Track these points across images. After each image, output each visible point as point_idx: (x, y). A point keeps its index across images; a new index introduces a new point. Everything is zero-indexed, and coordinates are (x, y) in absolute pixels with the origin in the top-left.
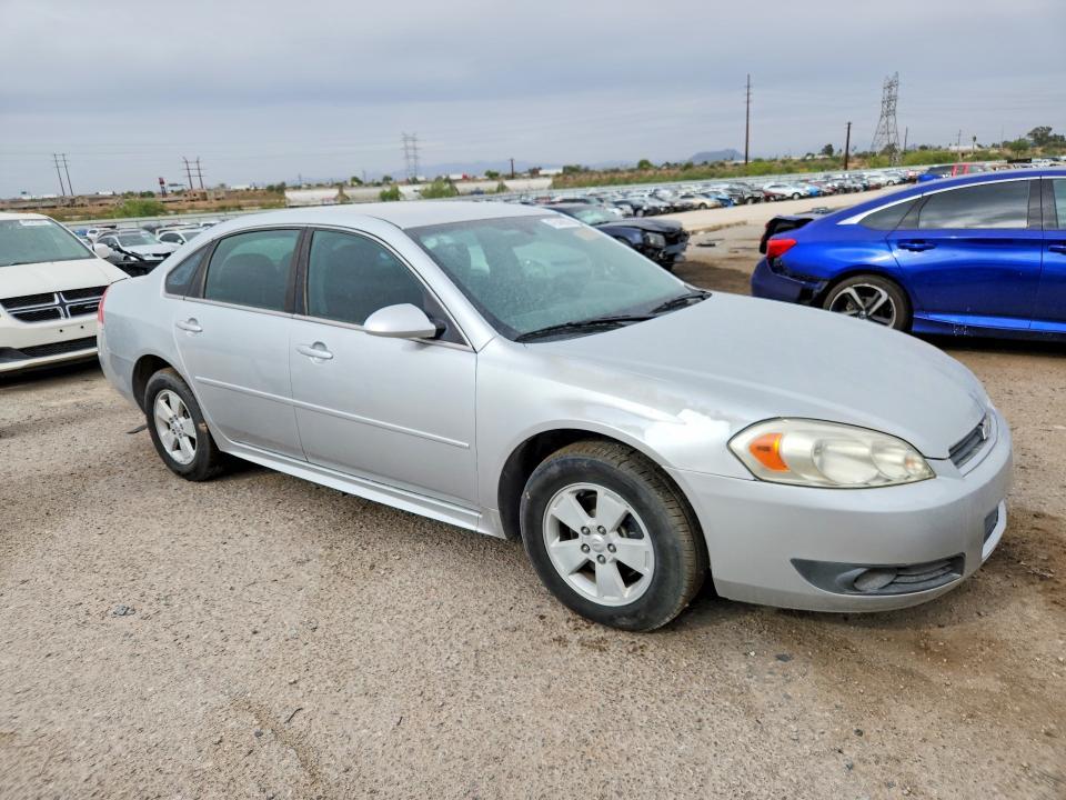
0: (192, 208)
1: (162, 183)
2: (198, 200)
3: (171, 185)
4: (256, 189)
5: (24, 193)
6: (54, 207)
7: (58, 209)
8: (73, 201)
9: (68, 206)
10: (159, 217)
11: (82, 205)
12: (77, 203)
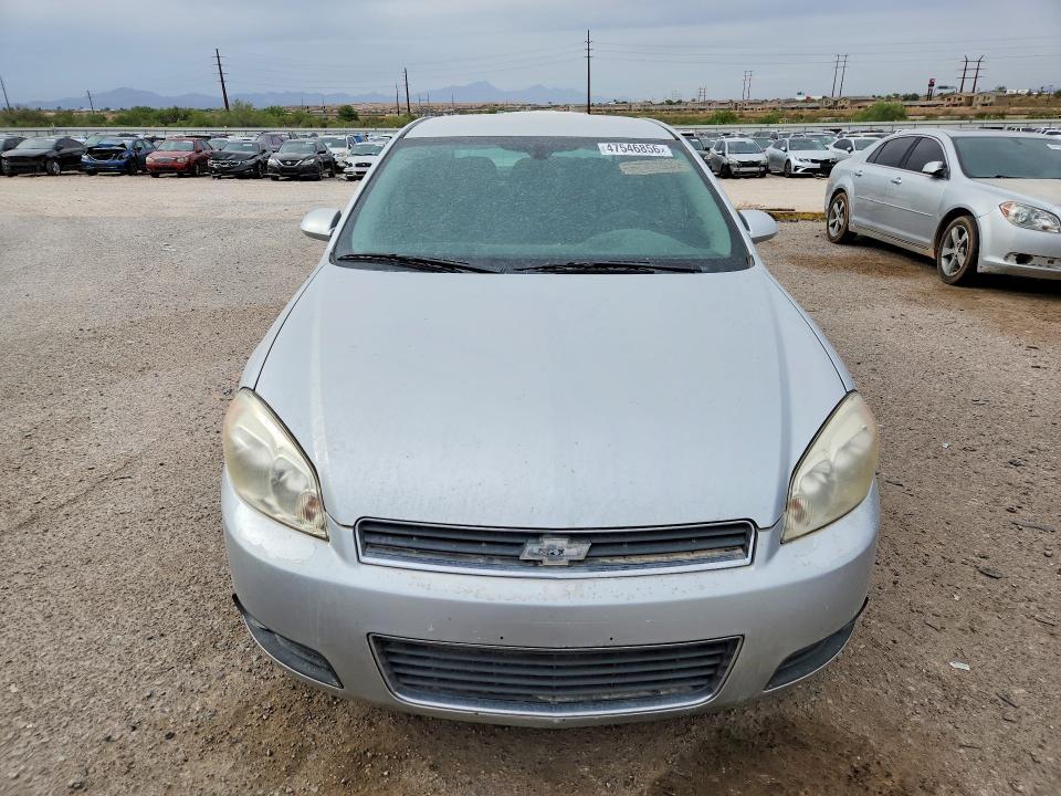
0: (948, 113)
1: (932, 84)
2: (961, 105)
3: (940, 88)
4: (1040, 94)
5: (800, 94)
6: (818, 108)
7: (821, 110)
8: (836, 102)
9: (830, 108)
10: (896, 122)
11: (843, 107)
12: (839, 105)
